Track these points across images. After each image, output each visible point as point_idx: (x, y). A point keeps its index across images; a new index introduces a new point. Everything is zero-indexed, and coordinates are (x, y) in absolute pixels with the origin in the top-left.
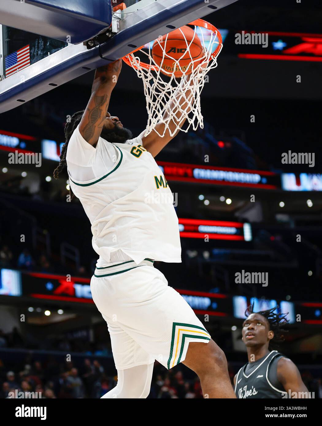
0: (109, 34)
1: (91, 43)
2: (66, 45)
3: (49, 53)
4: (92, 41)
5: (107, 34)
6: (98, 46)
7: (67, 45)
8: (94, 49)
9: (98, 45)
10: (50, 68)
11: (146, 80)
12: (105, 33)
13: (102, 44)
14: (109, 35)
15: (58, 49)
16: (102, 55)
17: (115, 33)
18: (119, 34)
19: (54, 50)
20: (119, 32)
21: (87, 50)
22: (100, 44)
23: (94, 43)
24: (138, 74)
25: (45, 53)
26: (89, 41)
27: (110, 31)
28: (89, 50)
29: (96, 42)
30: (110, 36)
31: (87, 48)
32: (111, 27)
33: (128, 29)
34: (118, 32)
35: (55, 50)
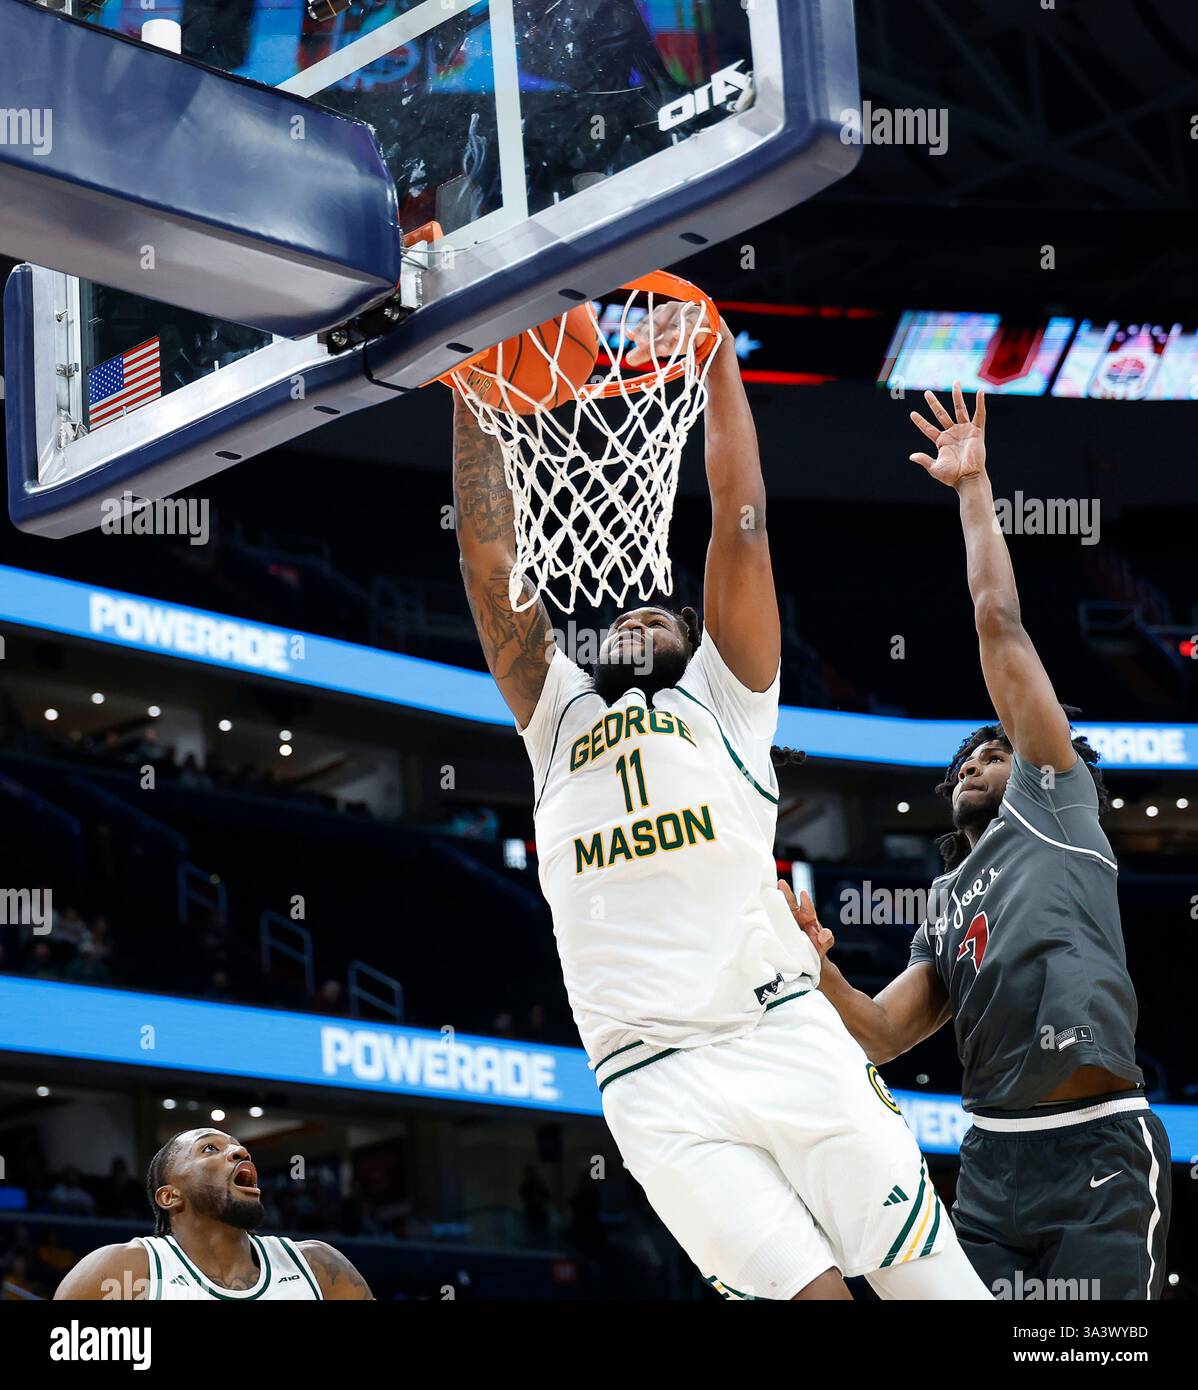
0: (393, 312)
1: (341, 336)
2: (266, 342)
3: (216, 363)
4: (344, 333)
5: (387, 312)
6: (360, 347)
7: (270, 341)
8: (350, 354)
9: (359, 343)
10: (223, 405)
11: (509, 443)
12: (379, 308)
13: (372, 342)
14: (392, 315)
15: (244, 352)
16: (373, 372)
17: (411, 310)
18: (424, 311)
19: (230, 353)
20: (424, 307)
21: (330, 358)
22: (367, 340)
23: (349, 337)
24: (482, 424)
25: (205, 363)
26: (334, 330)
27: (394, 303)
28: (335, 357)
29: (356, 336)
30: (396, 317)
31: (329, 352)
32: (399, 291)
33: (448, 299)
34: (419, 307)
35: (234, 355)
